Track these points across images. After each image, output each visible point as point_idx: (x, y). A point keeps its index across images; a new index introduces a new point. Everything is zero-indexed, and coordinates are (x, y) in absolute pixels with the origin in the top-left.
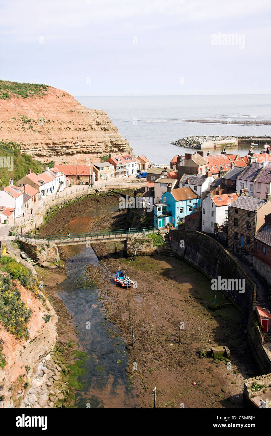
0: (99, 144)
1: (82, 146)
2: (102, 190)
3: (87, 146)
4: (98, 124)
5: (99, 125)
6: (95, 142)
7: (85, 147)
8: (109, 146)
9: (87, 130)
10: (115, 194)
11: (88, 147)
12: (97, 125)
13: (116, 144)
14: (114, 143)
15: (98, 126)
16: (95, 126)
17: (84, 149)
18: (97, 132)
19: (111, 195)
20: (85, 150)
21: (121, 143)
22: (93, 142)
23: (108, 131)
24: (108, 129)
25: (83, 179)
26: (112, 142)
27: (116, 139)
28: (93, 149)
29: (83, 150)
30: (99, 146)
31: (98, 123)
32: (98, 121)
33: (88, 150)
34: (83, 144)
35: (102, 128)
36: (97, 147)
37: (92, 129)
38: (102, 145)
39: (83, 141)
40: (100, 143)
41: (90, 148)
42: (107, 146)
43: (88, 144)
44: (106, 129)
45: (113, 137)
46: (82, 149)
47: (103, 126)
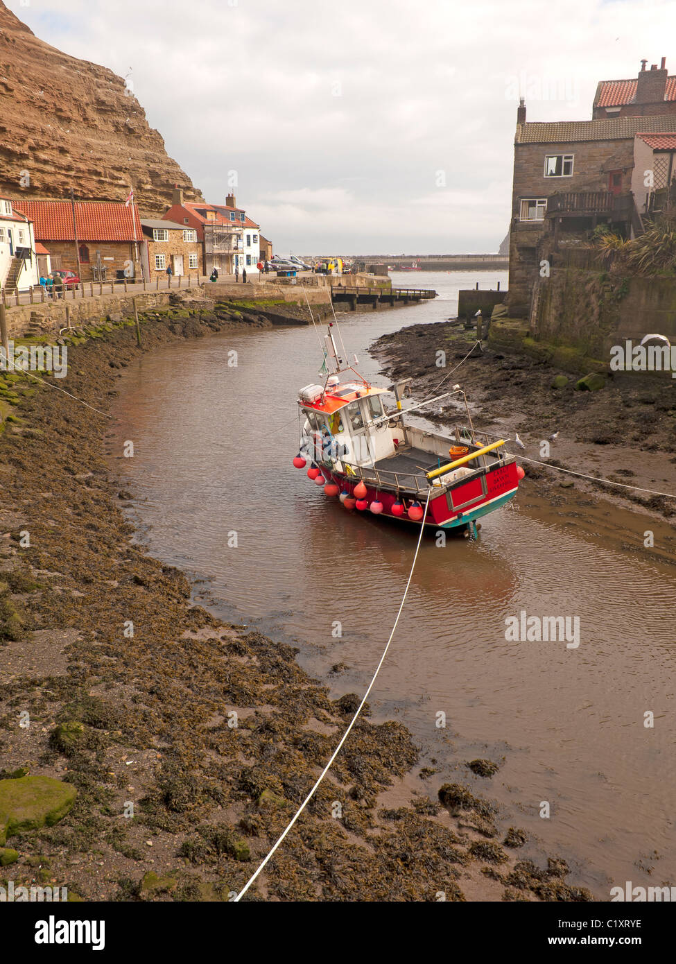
0: (117, 174)
1: (60, 168)
2: (193, 299)
3: (79, 170)
4: (103, 108)
5: (105, 111)
6: (102, 163)
7: (72, 173)
8: (149, 187)
9: (69, 120)
10: (247, 315)
11: (80, 175)
12: (100, 111)
13: (167, 185)
14: (164, 178)
15: (106, 117)
16: (91, 114)
17: (70, 181)
18: (101, 135)
19: (234, 319)
20: (72, 186)
21: (183, 184)
22: (98, 163)
23: (136, 137)
24: (137, 131)
25: (105, 259)
26: (154, 175)
27: (166, 168)
28: (98, 186)
29: (67, 183)
30: (116, 182)
31: (103, 103)
32: (103, 98)
33: (80, 185)
34: (66, 160)
35: (116, 125)
36: (111, 184)
37: (85, 119)
38: (125, 179)
39: (63, 151)
40: (119, 169)
41: (88, 180)
42: (143, 186)
43: (82, 166)
44: (131, 131)
45: (157, 160)
46: (61, 178)
47: (121, 120)
